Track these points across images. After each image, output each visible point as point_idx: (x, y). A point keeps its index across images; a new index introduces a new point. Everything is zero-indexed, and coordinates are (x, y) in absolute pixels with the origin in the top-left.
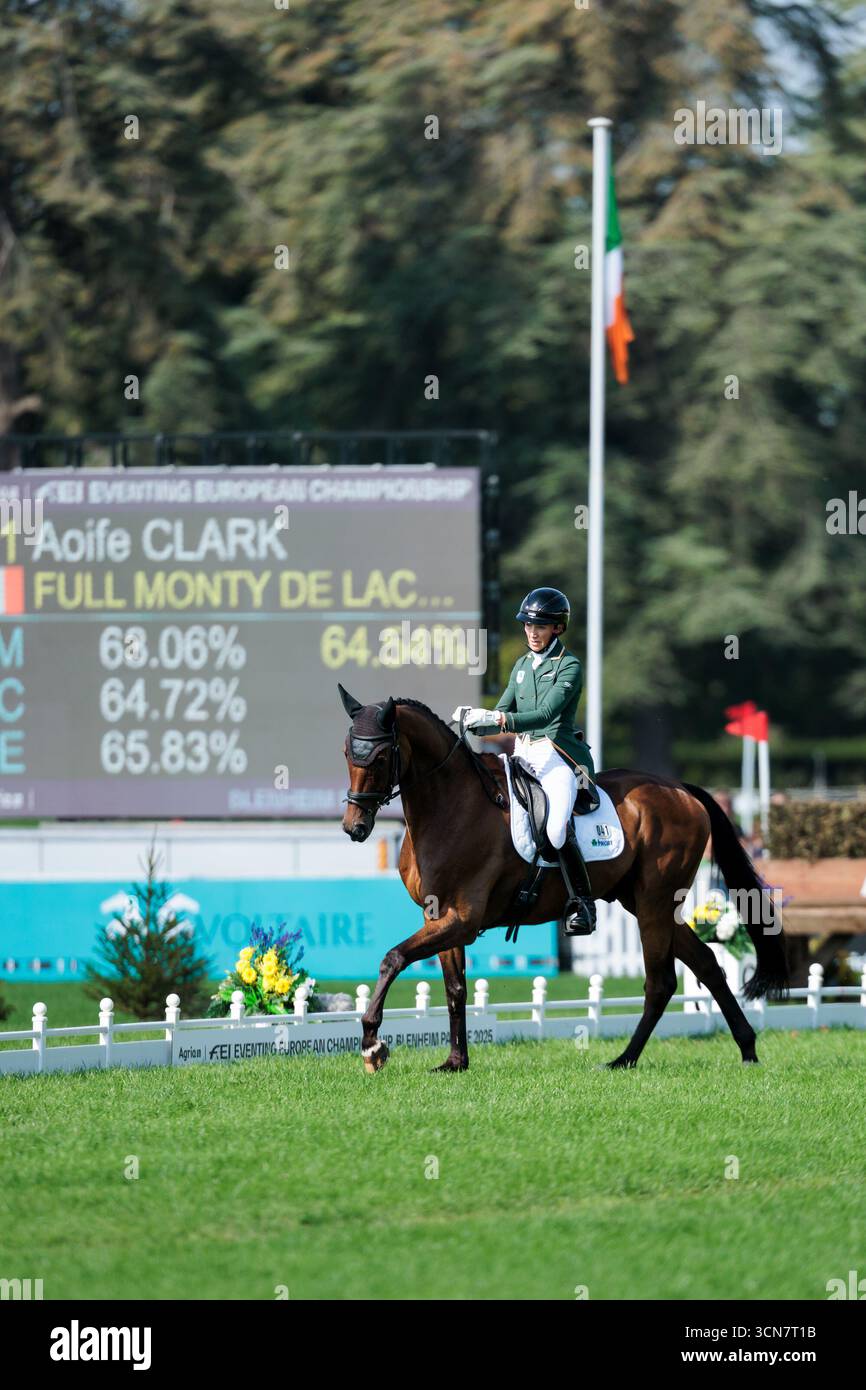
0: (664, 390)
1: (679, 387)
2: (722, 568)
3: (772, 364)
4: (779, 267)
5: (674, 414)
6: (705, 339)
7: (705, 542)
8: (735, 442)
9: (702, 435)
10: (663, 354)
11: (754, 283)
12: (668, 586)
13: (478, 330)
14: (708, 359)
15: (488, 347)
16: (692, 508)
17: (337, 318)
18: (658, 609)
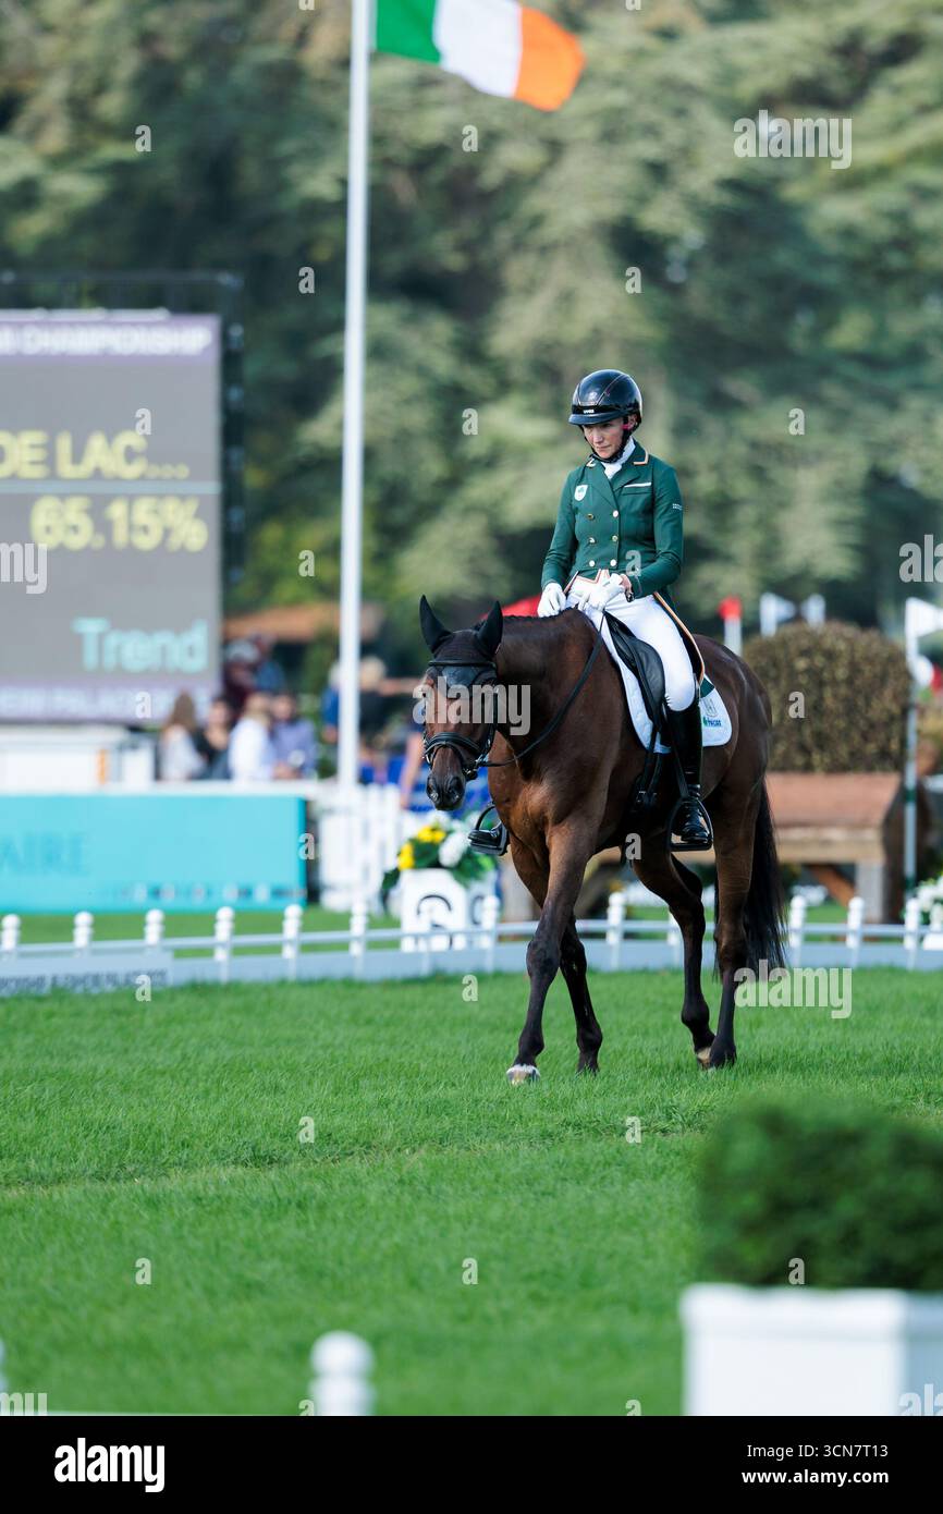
0: (485, 237)
1: (503, 236)
2: (552, 443)
3: (611, 209)
4: (618, 98)
5: (497, 265)
6: (534, 180)
7: (533, 412)
8: (567, 298)
9: (530, 289)
10: (487, 197)
11: (591, 116)
12: (490, 462)
13: (275, 166)
14: (535, 202)
15: (283, 186)
16: (518, 372)
17: (112, 151)
18: (480, 489)
